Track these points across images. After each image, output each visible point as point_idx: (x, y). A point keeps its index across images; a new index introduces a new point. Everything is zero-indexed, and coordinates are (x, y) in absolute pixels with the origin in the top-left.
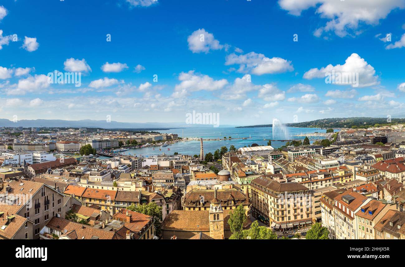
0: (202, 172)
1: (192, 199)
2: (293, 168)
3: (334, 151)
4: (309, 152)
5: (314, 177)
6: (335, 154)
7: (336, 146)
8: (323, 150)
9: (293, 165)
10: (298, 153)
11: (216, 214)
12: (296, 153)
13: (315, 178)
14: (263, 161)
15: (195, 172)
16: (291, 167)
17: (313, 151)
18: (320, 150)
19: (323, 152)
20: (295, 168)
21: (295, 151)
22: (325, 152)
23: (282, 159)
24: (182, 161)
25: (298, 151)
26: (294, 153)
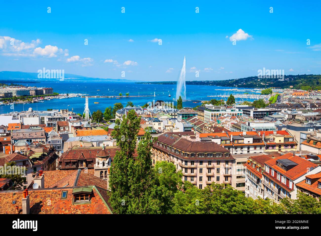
0: (87, 128)
1: (72, 159)
2: (210, 129)
3: (270, 114)
4: (234, 112)
5: (238, 140)
6: (272, 118)
7: (274, 109)
8: (254, 112)
9: (210, 126)
10: (218, 113)
11: (104, 171)
12: (216, 113)
13: (240, 141)
14: (170, 119)
15: (76, 128)
16: (208, 128)
17: (240, 112)
18: (250, 112)
19: (254, 115)
20: (212, 129)
21: (214, 111)
22: (257, 115)
23: (196, 118)
24: (59, 116)
25: (219, 110)
26: (214, 113)
